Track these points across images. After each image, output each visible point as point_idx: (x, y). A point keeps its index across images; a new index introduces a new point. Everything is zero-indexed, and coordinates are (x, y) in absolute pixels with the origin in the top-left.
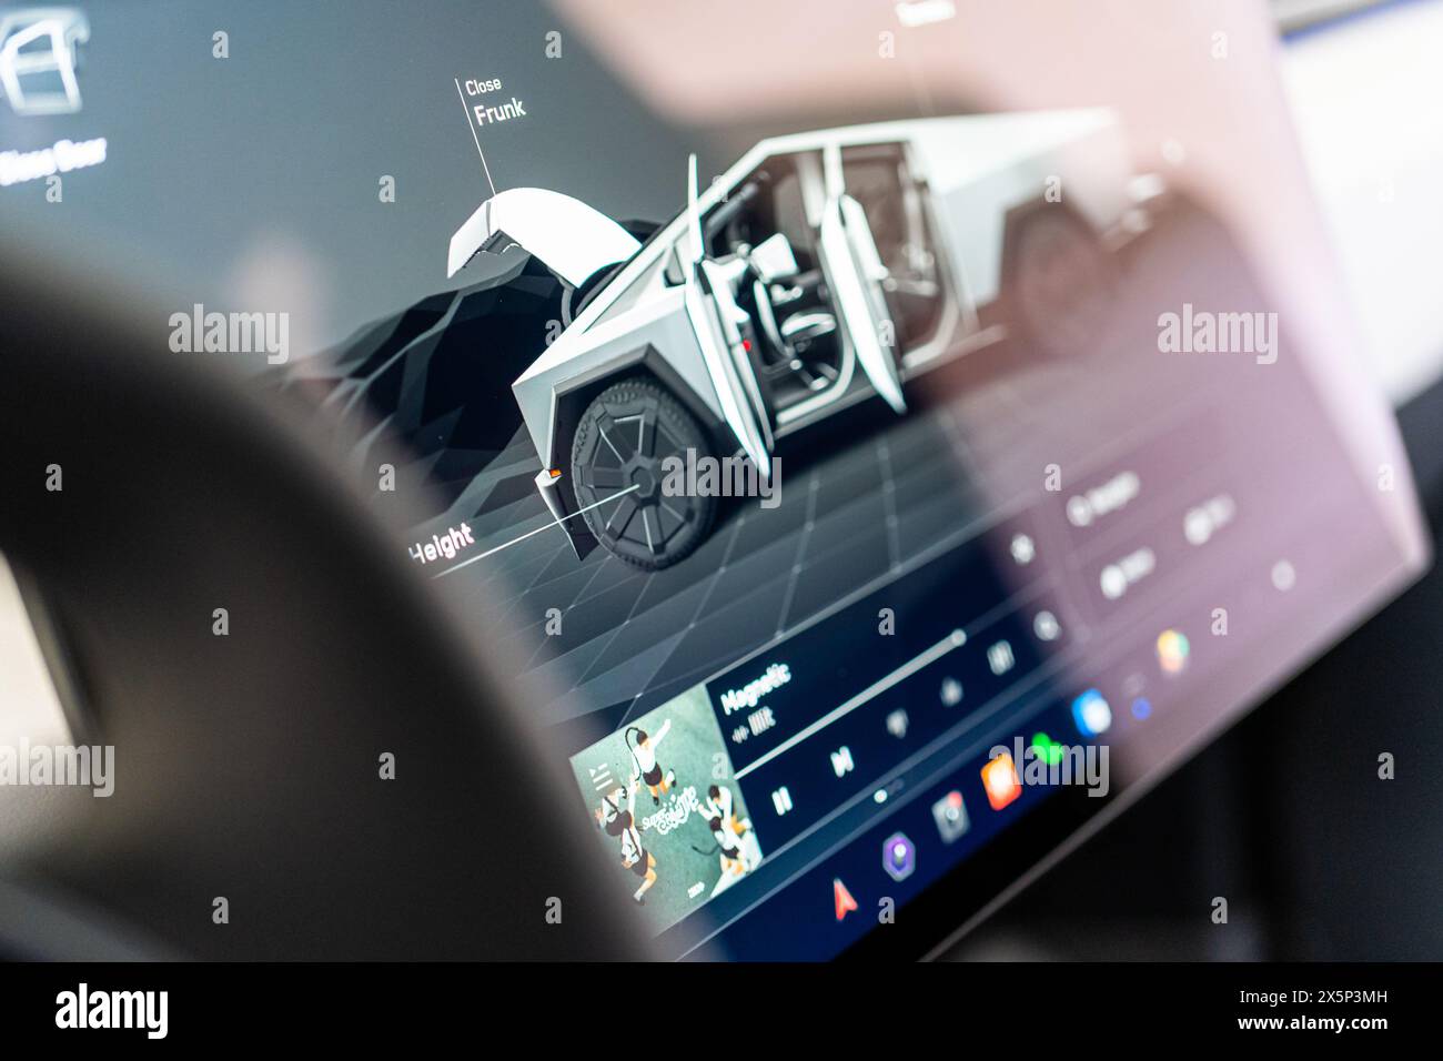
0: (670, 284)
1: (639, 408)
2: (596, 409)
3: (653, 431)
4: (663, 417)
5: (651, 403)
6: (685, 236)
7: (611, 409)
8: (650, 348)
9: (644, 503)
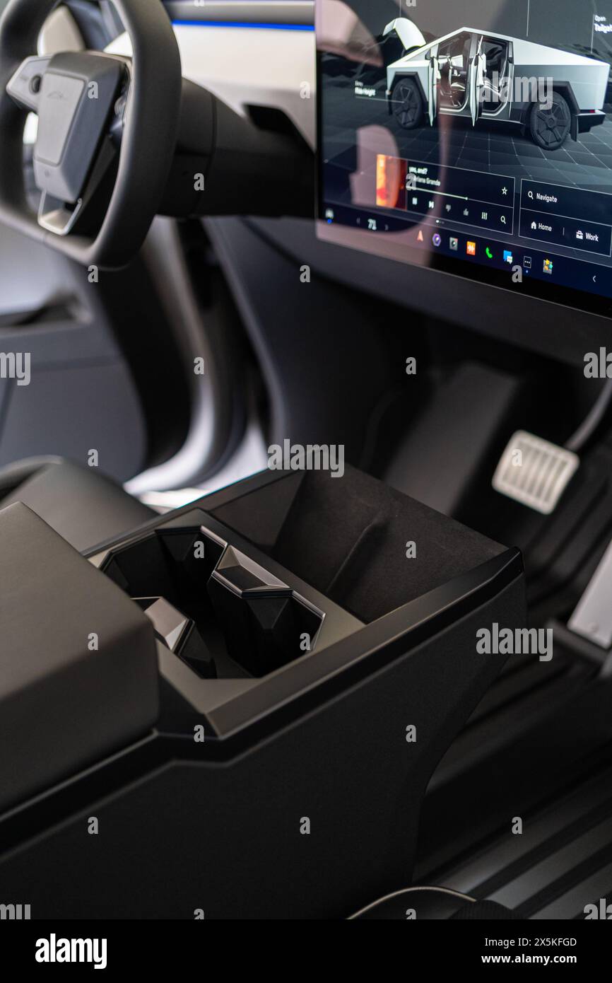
0: (426, 59)
1: (410, 88)
2: (402, 82)
3: (412, 94)
4: (415, 91)
5: (413, 87)
6: (435, 46)
8: (417, 73)
9: (404, 111)
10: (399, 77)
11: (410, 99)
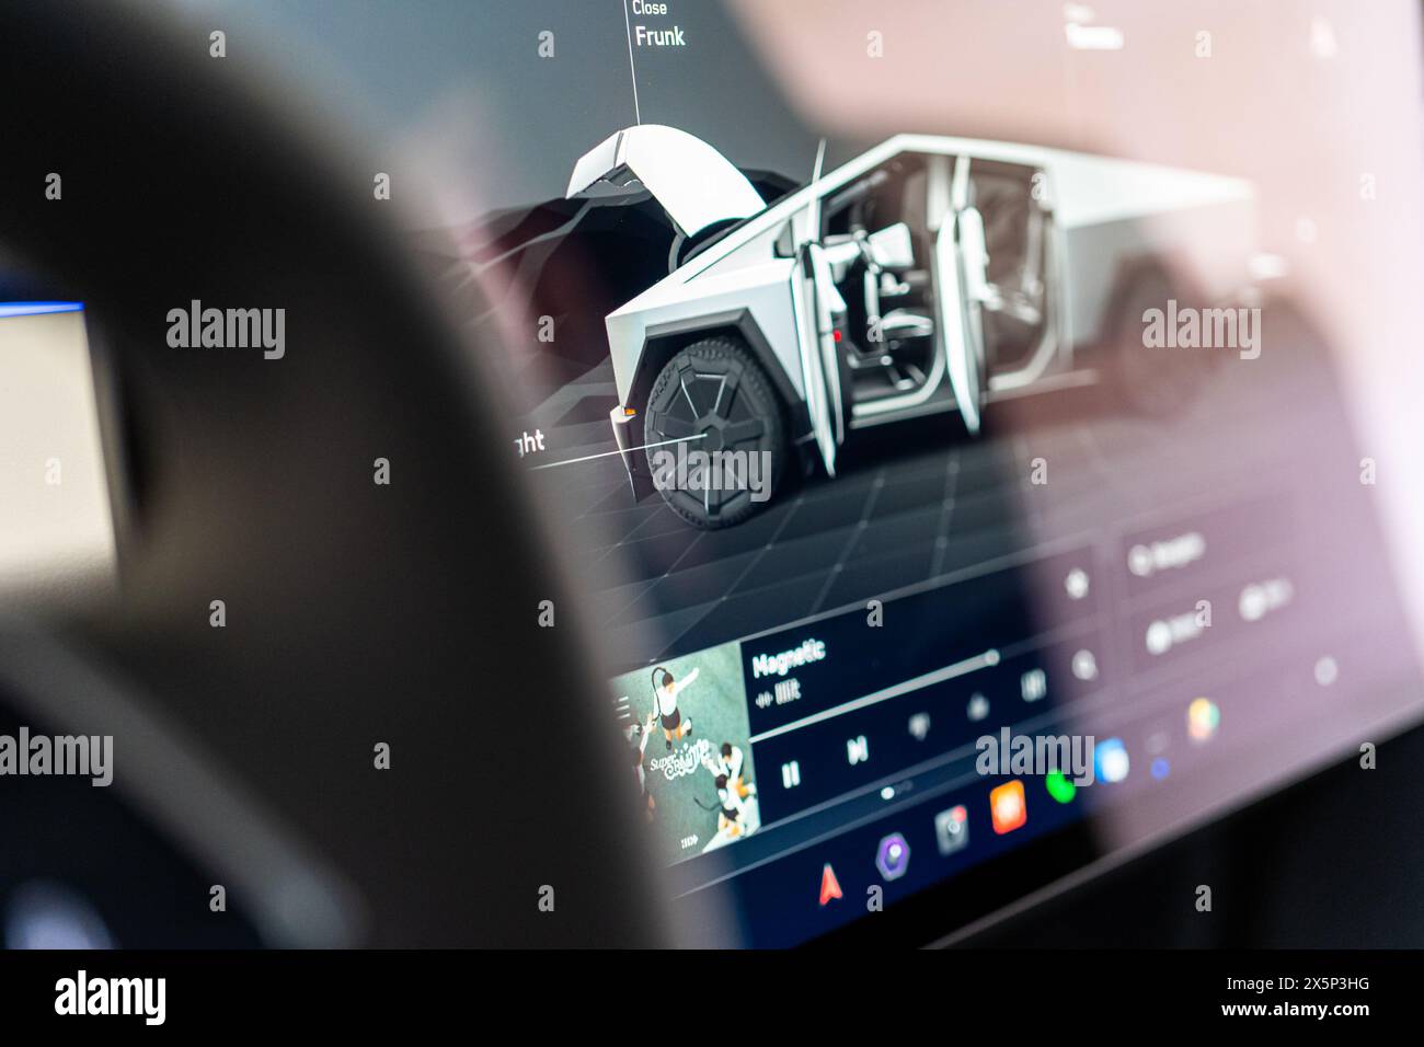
0: (778, 255)
1: (725, 370)
2: (681, 360)
3: (733, 395)
4: (745, 381)
5: (736, 367)
6: (803, 210)
7: (696, 363)
8: (746, 313)
11: (726, 413)
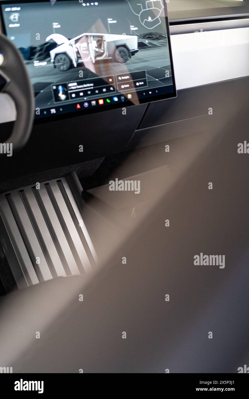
2: (59, 56)
5: (65, 56)
10: (57, 55)
